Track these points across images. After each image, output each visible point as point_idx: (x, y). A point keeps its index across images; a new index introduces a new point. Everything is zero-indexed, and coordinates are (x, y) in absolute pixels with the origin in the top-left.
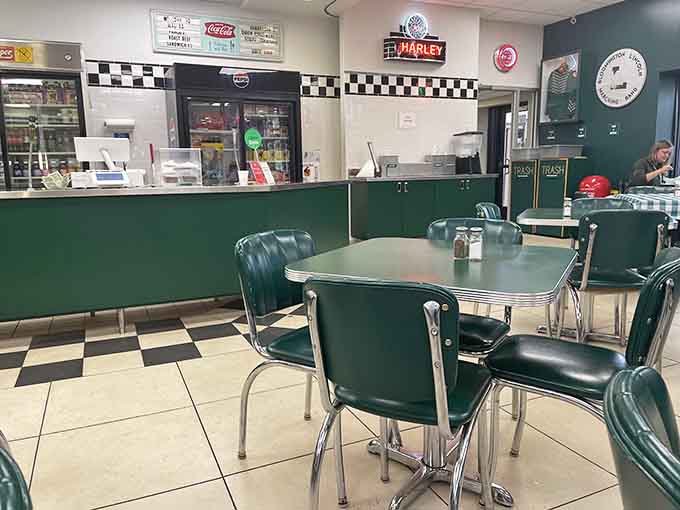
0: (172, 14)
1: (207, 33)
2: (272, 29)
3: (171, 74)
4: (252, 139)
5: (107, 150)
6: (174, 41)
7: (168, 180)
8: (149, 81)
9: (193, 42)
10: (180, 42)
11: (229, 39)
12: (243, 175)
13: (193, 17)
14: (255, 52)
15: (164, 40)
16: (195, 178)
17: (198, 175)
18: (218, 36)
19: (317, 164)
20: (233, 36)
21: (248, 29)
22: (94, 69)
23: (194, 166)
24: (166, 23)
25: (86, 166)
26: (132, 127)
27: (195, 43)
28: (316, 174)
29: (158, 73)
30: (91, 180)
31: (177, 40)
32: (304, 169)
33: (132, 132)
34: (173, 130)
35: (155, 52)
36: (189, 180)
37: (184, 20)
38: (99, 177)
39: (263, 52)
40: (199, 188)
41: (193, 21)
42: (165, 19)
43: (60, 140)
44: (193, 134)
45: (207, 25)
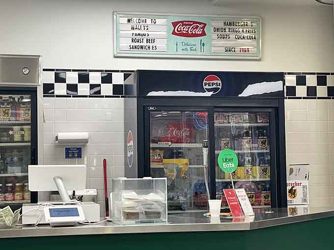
0: (136, 16)
1: (174, 33)
2: (249, 23)
3: (132, 81)
4: (226, 160)
5: (61, 179)
6: (137, 44)
7: (129, 216)
8: (107, 89)
9: (158, 43)
10: (145, 44)
11: (200, 38)
12: (215, 205)
13: (160, 17)
14: (228, 50)
15: (126, 43)
16: (159, 213)
17: (163, 209)
18: (187, 35)
19: (305, 182)
20: (204, 34)
21: (221, 25)
22: (50, 78)
23: (158, 197)
24: (129, 26)
25: (34, 198)
26: (85, 141)
27: (161, 45)
28: (305, 195)
29: (118, 79)
30: (43, 216)
31: (141, 44)
32: (289, 188)
33: (84, 146)
34: (131, 143)
35: (115, 57)
36: (152, 215)
37: (149, 21)
38: (53, 213)
39: (237, 49)
40: (163, 225)
41: (158, 21)
42: (129, 21)
43: (9, 159)
44: (154, 149)
45: (175, 24)
